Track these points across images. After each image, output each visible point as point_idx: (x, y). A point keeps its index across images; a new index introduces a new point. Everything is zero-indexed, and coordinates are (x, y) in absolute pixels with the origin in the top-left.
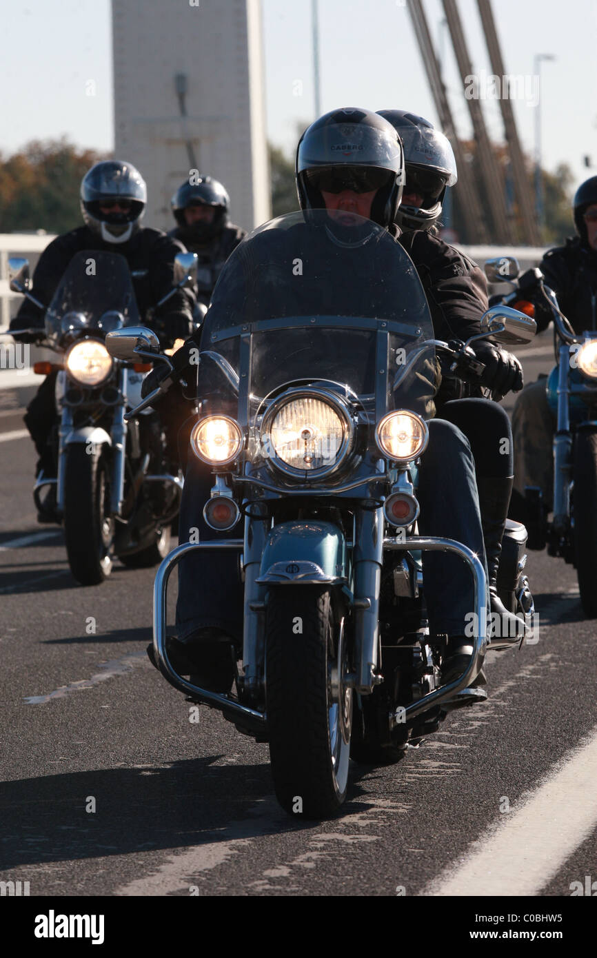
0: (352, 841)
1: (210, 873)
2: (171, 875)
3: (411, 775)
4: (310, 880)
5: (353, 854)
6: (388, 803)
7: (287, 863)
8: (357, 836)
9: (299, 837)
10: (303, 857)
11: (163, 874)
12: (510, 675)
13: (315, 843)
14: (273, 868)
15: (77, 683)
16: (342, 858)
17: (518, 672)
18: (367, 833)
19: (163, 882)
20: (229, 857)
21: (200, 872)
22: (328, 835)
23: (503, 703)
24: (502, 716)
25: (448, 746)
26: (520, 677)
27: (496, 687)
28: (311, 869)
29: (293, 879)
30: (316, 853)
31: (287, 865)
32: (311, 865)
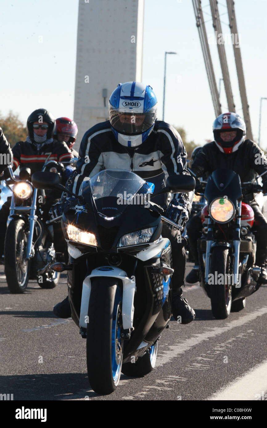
0: (161, 389)
3: (188, 368)
5: (161, 394)
6: (178, 377)
8: (164, 388)
10: (140, 393)
12: (234, 336)
13: (145, 389)
14: (126, 396)
15: (45, 326)
17: (237, 335)
18: (167, 387)
22: (151, 386)
23: (230, 346)
24: (229, 350)
25: (205, 359)
26: (238, 337)
27: (227, 340)
28: (143, 398)
30: (145, 392)
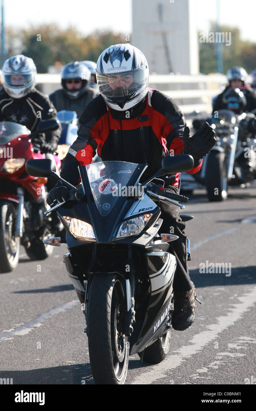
0: (234, 356)
1: (174, 370)
2: (158, 371)
4: (216, 374)
5: (234, 362)
6: (249, 338)
7: (206, 366)
8: (236, 354)
9: (211, 354)
10: (213, 363)
11: (154, 370)
13: (218, 357)
14: (201, 368)
16: (230, 364)
18: (240, 353)
19: (155, 374)
20: (182, 363)
21: (170, 370)
22: (224, 353)
28: (217, 369)
29: (209, 373)
30: (219, 361)
31: (207, 367)
32: (217, 367)
